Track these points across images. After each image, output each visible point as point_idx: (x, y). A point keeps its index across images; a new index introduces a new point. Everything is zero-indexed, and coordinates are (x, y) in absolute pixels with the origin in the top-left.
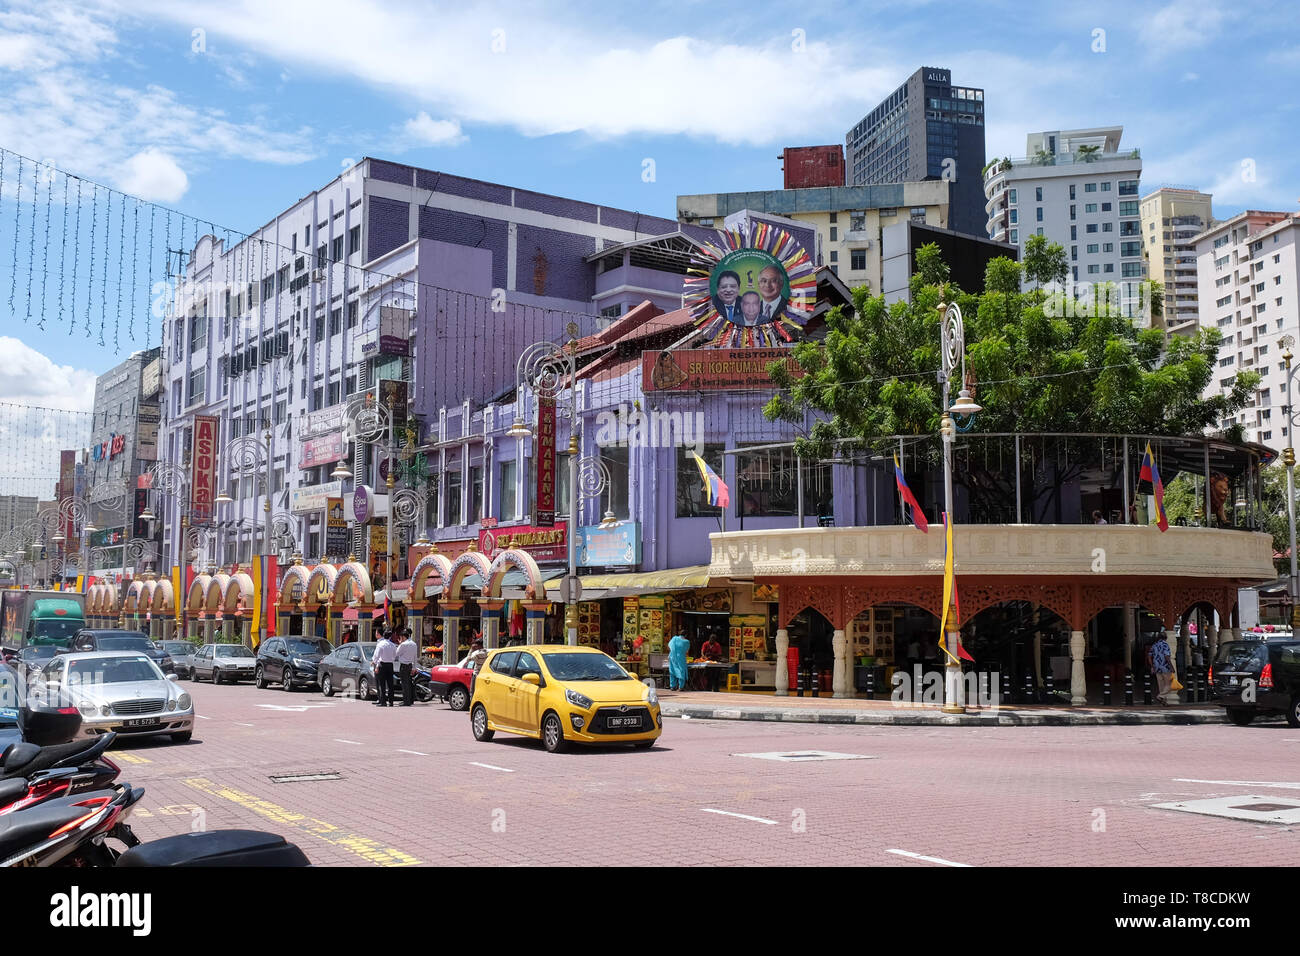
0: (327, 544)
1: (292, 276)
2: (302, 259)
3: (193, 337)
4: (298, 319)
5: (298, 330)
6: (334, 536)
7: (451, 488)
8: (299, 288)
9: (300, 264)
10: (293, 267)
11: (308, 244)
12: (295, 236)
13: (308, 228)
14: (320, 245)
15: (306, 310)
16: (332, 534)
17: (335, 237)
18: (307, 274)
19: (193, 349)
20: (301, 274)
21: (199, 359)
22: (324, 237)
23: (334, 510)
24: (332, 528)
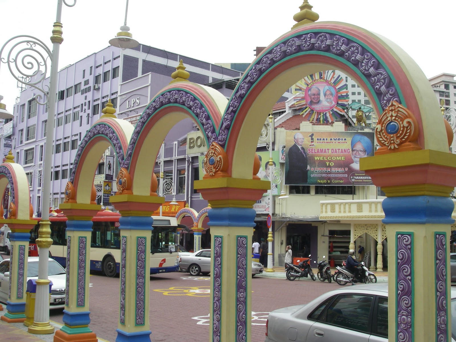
0: (103, 200)
1: (83, 87)
2: (88, 80)
3: (30, 112)
4: (85, 105)
5: (85, 110)
6: (106, 197)
7: (179, 177)
8: (86, 92)
9: (87, 82)
10: (83, 84)
11: (91, 74)
12: (84, 71)
13: (91, 67)
14: (97, 74)
15: (89, 102)
16: (105, 196)
17: (105, 71)
18: (90, 87)
19: (29, 117)
20: (87, 86)
21: (33, 121)
22: (100, 71)
23: (106, 186)
24: (105, 194)
